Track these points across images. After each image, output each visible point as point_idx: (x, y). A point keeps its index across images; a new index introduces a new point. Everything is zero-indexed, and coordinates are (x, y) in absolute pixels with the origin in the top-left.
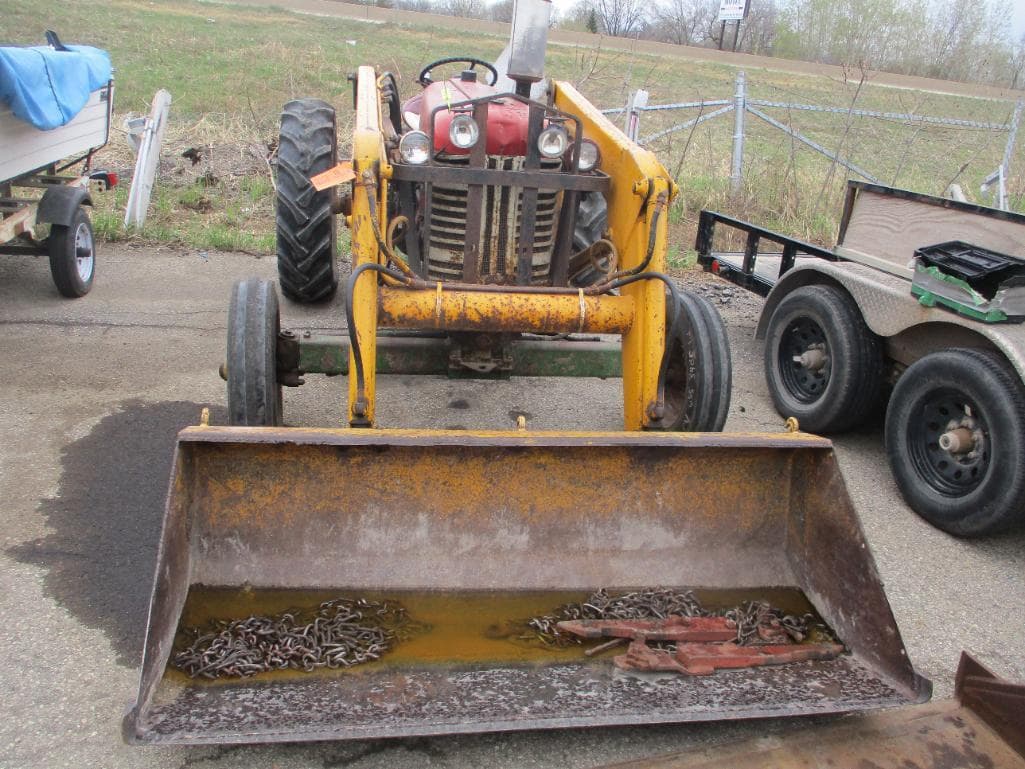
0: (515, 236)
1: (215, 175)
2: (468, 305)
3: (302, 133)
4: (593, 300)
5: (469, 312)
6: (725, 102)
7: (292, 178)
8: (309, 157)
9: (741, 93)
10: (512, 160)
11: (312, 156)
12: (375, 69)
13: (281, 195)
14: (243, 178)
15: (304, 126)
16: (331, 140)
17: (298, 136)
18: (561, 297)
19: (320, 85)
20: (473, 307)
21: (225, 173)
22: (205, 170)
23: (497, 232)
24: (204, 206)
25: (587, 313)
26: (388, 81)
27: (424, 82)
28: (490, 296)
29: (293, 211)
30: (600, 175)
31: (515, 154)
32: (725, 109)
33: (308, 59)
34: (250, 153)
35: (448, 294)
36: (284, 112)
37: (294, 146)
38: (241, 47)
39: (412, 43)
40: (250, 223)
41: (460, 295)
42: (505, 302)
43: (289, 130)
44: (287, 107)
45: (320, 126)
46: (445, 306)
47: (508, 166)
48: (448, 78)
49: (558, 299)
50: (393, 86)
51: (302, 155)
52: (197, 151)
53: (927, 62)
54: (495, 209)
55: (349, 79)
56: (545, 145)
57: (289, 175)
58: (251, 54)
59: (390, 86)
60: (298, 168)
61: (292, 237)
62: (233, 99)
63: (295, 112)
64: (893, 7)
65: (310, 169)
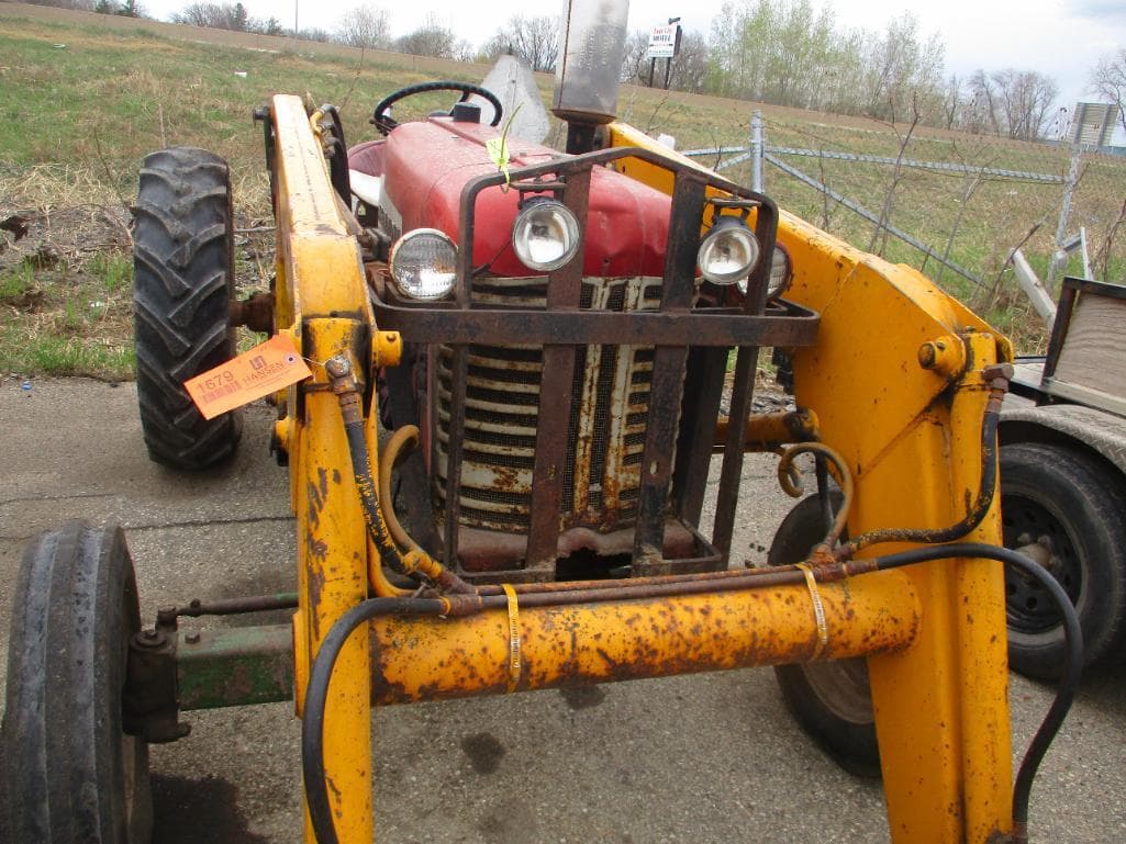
0: (625, 432)
1: (53, 252)
2: (580, 643)
3: (176, 207)
4: (835, 594)
5: (584, 658)
6: (739, 149)
7: (161, 281)
8: (187, 244)
9: (757, 139)
10: (626, 284)
11: (194, 243)
12: (304, 98)
13: (141, 308)
14: (94, 255)
15: (178, 194)
16: (224, 215)
17: (167, 210)
18: (771, 594)
19: (203, 125)
20: (593, 645)
21: (70, 248)
22: (37, 245)
23: (590, 428)
24: (31, 301)
25: (831, 626)
26: (329, 123)
27: (384, 125)
28: (627, 610)
29: (162, 335)
30: (794, 311)
31: (631, 274)
32: (739, 159)
33: (187, 94)
34: (105, 220)
35: (534, 619)
36: (143, 171)
37: (162, 226)
38: (98, 78)
39: (317, 76)
40: (102, 325)
41: (561, 617)
42: (661, 622)
43: (153, 200)
44: (149, 162)
45: (205, 194)
46: (529, 652)
47: (617, 299)
48: (429, 117)
49: (766, 601)
50: (337, 130)
51: (177, 241)
52: (22, 220)
53: (864, 103)
54: (588, 384)
55: (257, 117)
56: (711, 257)
57: (156, 276)
58: (111, 86)
59: (332, 129)
60: (170, 263)
61: (163, 377)
62: (86, 142)
63: (163, 170)
64: (824, 46)
65: (189, 265)
